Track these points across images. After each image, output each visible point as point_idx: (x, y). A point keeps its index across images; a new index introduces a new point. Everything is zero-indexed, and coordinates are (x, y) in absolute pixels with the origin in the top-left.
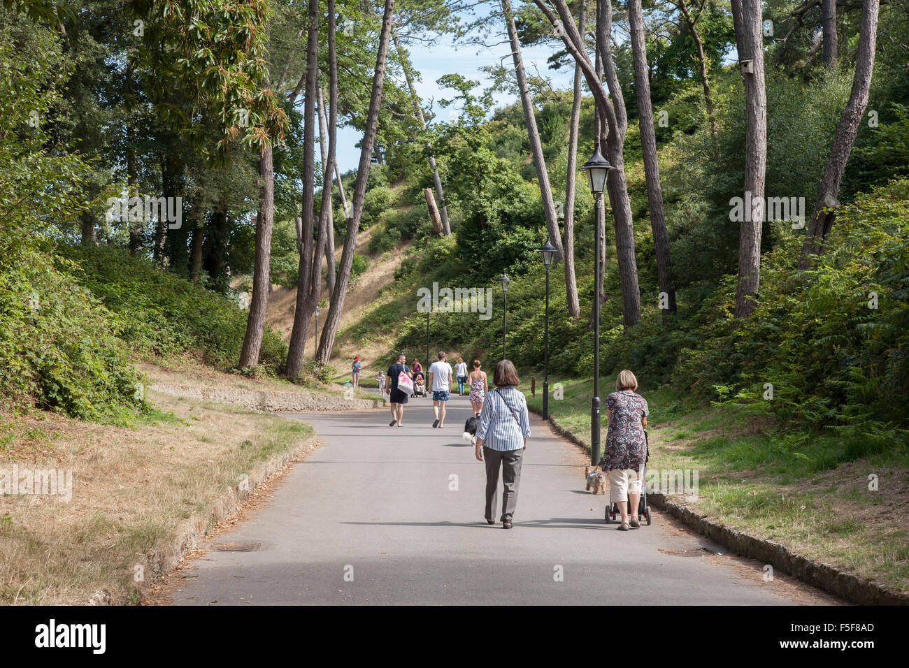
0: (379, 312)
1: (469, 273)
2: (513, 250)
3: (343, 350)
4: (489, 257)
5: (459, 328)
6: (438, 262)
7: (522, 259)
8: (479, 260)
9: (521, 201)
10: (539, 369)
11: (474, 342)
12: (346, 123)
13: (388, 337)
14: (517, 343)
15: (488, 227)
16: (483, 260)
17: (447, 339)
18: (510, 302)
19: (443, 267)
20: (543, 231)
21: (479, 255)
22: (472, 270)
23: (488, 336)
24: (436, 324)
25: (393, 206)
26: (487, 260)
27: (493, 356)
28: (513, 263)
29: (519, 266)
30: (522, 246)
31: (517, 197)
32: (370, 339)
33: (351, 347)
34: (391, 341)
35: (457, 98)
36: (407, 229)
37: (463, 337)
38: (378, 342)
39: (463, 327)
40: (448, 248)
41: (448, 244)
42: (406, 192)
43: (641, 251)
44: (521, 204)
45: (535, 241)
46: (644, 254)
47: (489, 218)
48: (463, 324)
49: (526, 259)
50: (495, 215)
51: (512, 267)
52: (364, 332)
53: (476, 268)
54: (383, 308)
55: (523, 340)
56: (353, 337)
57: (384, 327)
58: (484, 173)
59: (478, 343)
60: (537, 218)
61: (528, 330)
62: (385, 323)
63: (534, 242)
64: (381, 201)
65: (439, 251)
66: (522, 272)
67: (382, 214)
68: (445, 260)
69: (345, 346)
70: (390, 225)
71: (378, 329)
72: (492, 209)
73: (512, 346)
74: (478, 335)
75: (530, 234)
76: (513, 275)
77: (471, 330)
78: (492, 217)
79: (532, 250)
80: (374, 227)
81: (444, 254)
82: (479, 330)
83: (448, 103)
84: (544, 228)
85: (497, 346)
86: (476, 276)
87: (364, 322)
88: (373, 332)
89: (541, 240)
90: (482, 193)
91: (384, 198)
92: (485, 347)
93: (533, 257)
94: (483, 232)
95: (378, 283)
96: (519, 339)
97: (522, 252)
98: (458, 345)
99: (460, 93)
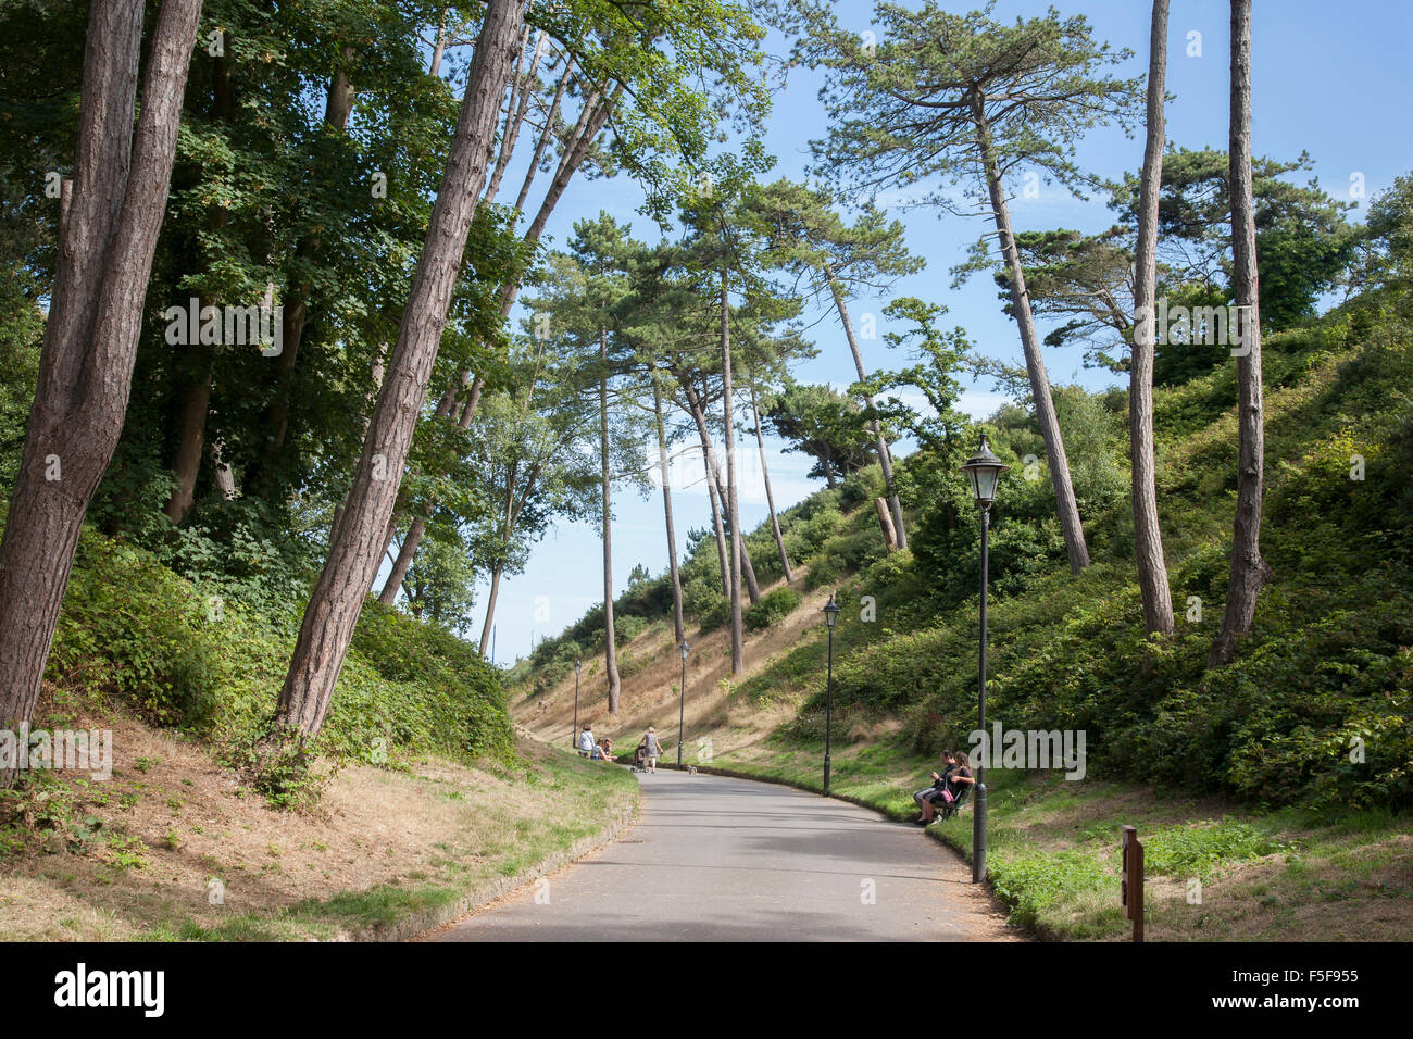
0: (791, 658)
1: (928, 594)
2: (1000, 555)
3: (732, 714)
4: (960, 570)
5: (905, 677)
6: (885, 585)
7: (1015, 570)
8: (945, 575)
9: (1013, 485)
11: (926, 700)
12: (796, 448)
13: (797, 695)
14: (1012, 700)
15: (960, 524)
16: (951, 575)
17: (883, 697)
18: (996, 632)
20: (1050, 526)
21: (946, 568)
22: (933, 591)
23: (954, 690)
24: (868, 672)
25: (841, 534)
26: (958, 575)
28: (1002, 577)
29: (1010, 581)
30: (1016, 550)
32: (772, 697)
33: (744, 710)
34: (800, 700)
35: (913, 332)
36: (854, 557)
37: (910, 694)
38: (783, 701)
39: (911, 676)
40: (900, 567)
41: (901, 560)
42: (858, 518)
43: (1307, 493)
44: (1012, 491)
45: (1037, 542)
46: (1316, 497)
47: (962, 510)
48: (911, 669)
49: (1022, 571)
50: (972, 505)
51: (1000, 583)
52: (766, 687)
53: (941, 588)
54: (798, 652)
55: (1027, 694)
56: (751, 694)
57: (795, 679)
58: (953, 445)
59: (934, 702)
60: (1046, 505)
61: (1039, 670)
62: (798, 674)
63: (1035, 542)
64: (825, 527)
65: (887, 570)
66: (1014, 592)
67: (825, 542)
68: (895, 583)
69: (736, 709)
70: (833, 552)
71: (786, 682)
72: (965, 498)
73: (1003, 706)
74: (936, 688)
75: (1029, 530)
76: (1001, 595)
77: (924, 679)
78: (966, 508)
79: (1031, 556)
80: (814, 558)
81: (895, 574)
82: (938, 681)
83: (899, 341)
84: (1051, 521)
85: (969, 708)
86: (940, 600)
87: (771, 673)
88: (779, 687)
89: (1045, 540)
90: (951, 474)
91: (831, 523)
92: (945, 712)
93: (1034, 568)
94: (952, 532)
95: (806, 623)
96: (1017, 690)
97: (1015, 559)
98: (899, 707)
99: (918, 325)
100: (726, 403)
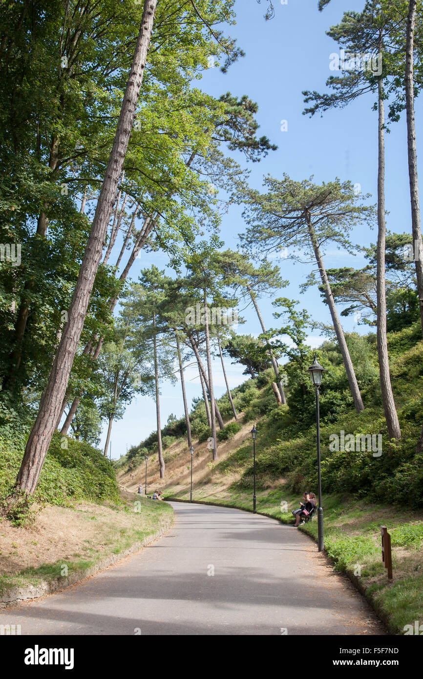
0: (238, 453)
1: (296, 424)
2: (325, 406)
3: (213, 478)
4: (309, 413)
5: (287, 460)
6: (277, 420)
7: (332, 412)
8: (303, 415)
9: (330, 376)
10: (361, 497)
11: (297, 470)
12: (237, 362)
13: (241, 469)
14: (333, 469)
15: (308, 393)
16: (305, 415)
17: (278, 469)
19: (280, 423)
20: (346, 393)
21: (303, 412)
22: (298, 422)
23: (308, 465)
24: (271, 458)
25: (258, 398)
26: (308, 415)
27: (311, 482)
28: (326, 415)
29: (330, 417)
30: (332, 403)
31: (327, 374)
32: (230, 470)
33: (218, 476)
34: (242, 471)
35: (285, 312)
36: (264, 408)
37: (290, 467)
38: (235, 472)
39: (290, 459)
40: (283, 412)
41: (284, 409)
42: (265, 391)
44: (330, 378)
45: (341, 400)
48: (290, 456)
49: (335, 412)
50: (312, 386)
51: (326, 418)
52: (227, 466)
53: (301, 421)
54: (241, 450)
55: (339, 466)
56: (221, 469)
57: (240, 462)
58: (304, 359)
59: (300, 471)
60: (344, 384)
61: (344, 456)
62: (241, 459)
63: (340, 400)
64: (251, 395)
65: (278, 413)
66: (333, 421)
67: (251, 402)
68: (281, 419)
69: (215, 475)
70: (255, 406)
71: (236, 463)
72: (309, 382)
73: (329, 472)
74: (300, 464)
75: (338, 395)
76: (326, 423)
77: (295, 461)
78: (310, 386)
79: (339, 406)
80: (247, 409)
81: (281, 415)
82: (301, 461)
83: (279, 316)
84: (347, 390)
86: (301, 426)
87: (229, 459)
88: (233, 465)
89: (345, 399)
90: (303, 372)
91: (253, 394)
92: (305, 475)
93: (341, 411)
94: (305, 396)
95: (244, 437)
96: (335, 465)
97: (332, 407)
98: (285, 473)
99: (287, 309)
100: (207, 344)
